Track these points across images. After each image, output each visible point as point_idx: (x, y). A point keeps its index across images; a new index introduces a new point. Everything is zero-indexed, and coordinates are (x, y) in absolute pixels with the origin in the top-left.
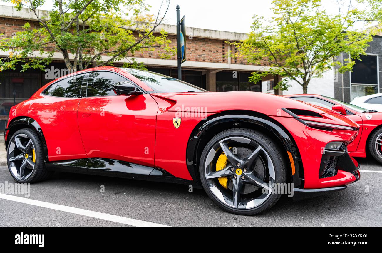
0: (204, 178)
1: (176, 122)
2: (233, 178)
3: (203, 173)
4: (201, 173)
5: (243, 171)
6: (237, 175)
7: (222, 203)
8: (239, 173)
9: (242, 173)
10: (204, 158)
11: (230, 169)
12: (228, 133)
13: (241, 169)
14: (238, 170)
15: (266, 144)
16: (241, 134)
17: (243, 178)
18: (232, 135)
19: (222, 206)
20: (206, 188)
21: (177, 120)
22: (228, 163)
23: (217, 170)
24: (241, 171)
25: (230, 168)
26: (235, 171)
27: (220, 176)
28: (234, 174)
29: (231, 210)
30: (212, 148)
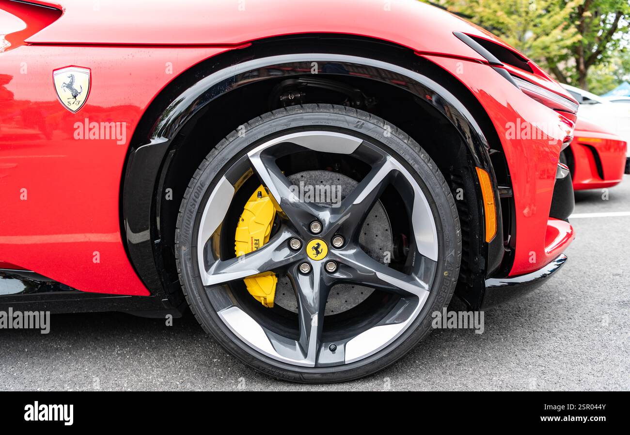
0: (196, 284)
1: (70, 86)
2: (299, 271)
3: (192, 267)
4: (184, 268)
5: (331, 245)
6: (312, 261)
7: (263, 359)
8: (318, 253)
9: (329, 253)
10: (195, 213)
11: (286, 243)
12: (279, 120)
13: (323, 239)
14: (313, 243)
15: (411, 151)
16: (328, 119)
17: (332, 268)
18: (294, 125)
20: (207, 316)
21: (72, 77)
22: (280, 222)
23: (239, 254)
24: (324, 247)
26: (303, 246)
27: (257, 272)
28: (301, 257)
29: (297, 375)
30: (224, 178)
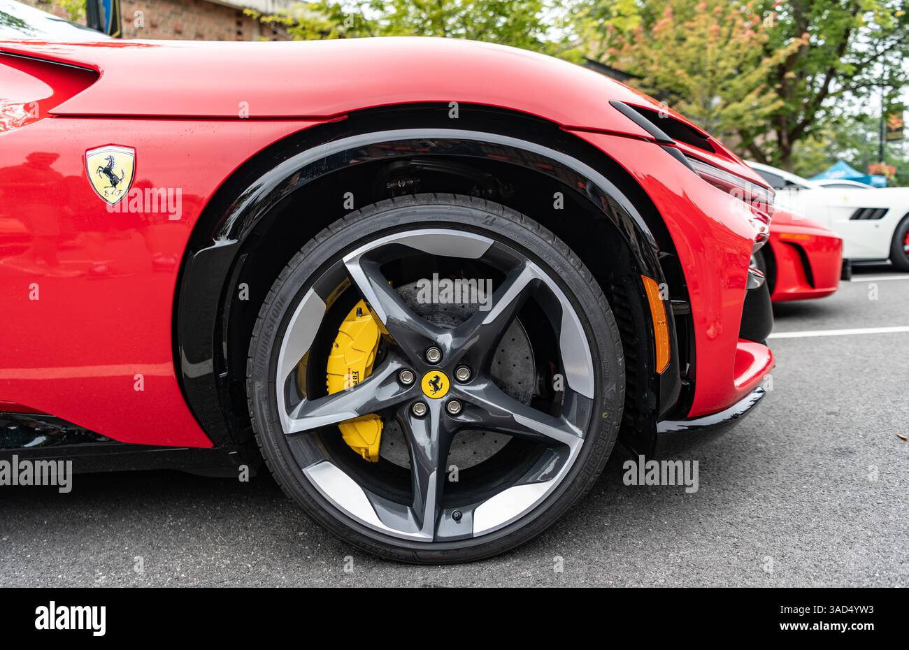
0: (274, 431)
1: (107, 171)
2: (412, 413)
3: (270, 409)
4: (258, 410)
5: (454, 379)
6: (428, 400)
7: (364, 532)
8: (437, 389)
9: (451, 388)
10: (273, 338)
11: (394, 377)
12: (384, 214)
13: (444, 370)
14: (430, 376)
15: (557, 254)
16: (448, 214)
17: (455, 409)
18: (402, 221)
19: (366, 541)
20: (289, 474)
21: (111, 159)
22: (386, 349)
23: (331, 391)
24: (444, 381)
25: (398, 372)
26: (417, 380)
27: (355, 415)
28: (414, 395)
29: (410, 553)
30: (311, 291)
